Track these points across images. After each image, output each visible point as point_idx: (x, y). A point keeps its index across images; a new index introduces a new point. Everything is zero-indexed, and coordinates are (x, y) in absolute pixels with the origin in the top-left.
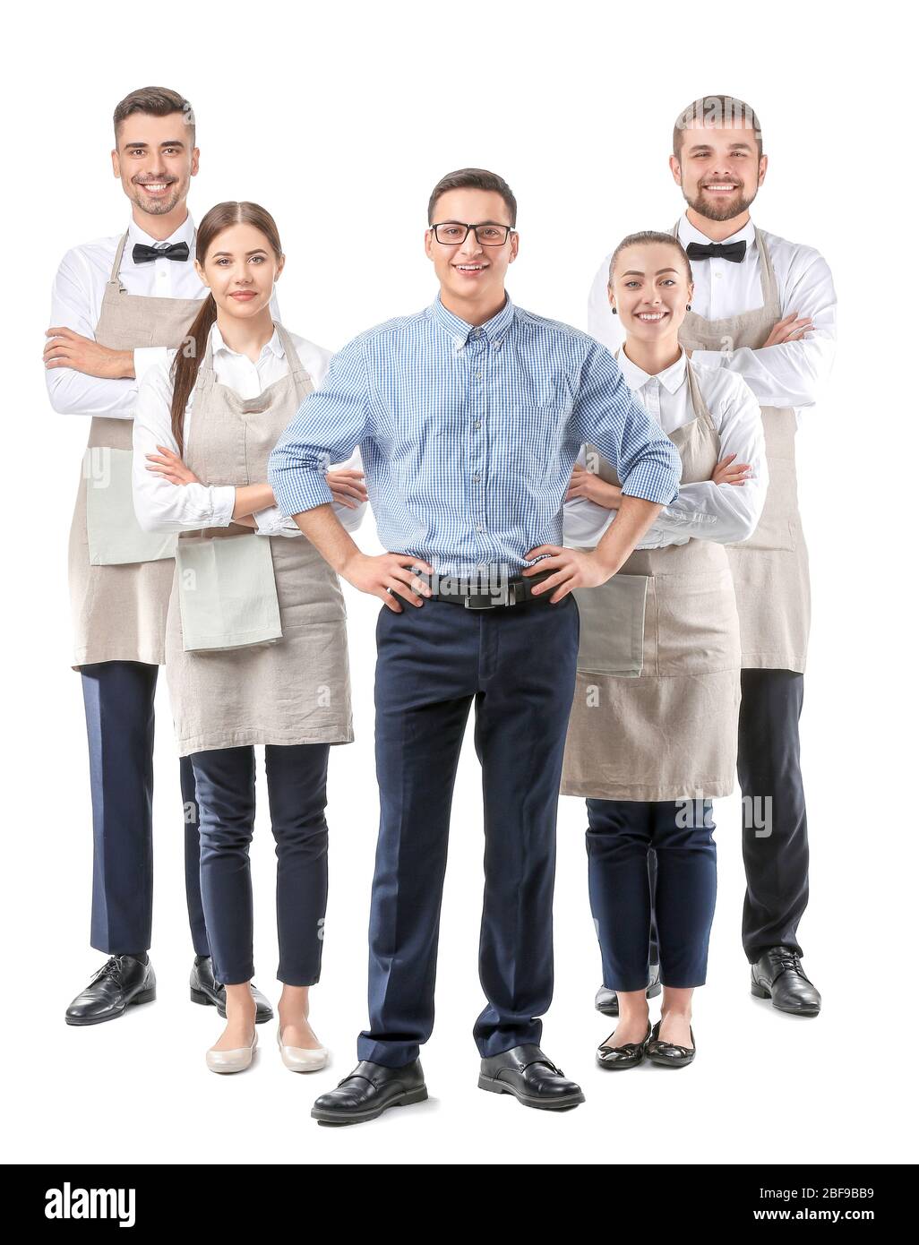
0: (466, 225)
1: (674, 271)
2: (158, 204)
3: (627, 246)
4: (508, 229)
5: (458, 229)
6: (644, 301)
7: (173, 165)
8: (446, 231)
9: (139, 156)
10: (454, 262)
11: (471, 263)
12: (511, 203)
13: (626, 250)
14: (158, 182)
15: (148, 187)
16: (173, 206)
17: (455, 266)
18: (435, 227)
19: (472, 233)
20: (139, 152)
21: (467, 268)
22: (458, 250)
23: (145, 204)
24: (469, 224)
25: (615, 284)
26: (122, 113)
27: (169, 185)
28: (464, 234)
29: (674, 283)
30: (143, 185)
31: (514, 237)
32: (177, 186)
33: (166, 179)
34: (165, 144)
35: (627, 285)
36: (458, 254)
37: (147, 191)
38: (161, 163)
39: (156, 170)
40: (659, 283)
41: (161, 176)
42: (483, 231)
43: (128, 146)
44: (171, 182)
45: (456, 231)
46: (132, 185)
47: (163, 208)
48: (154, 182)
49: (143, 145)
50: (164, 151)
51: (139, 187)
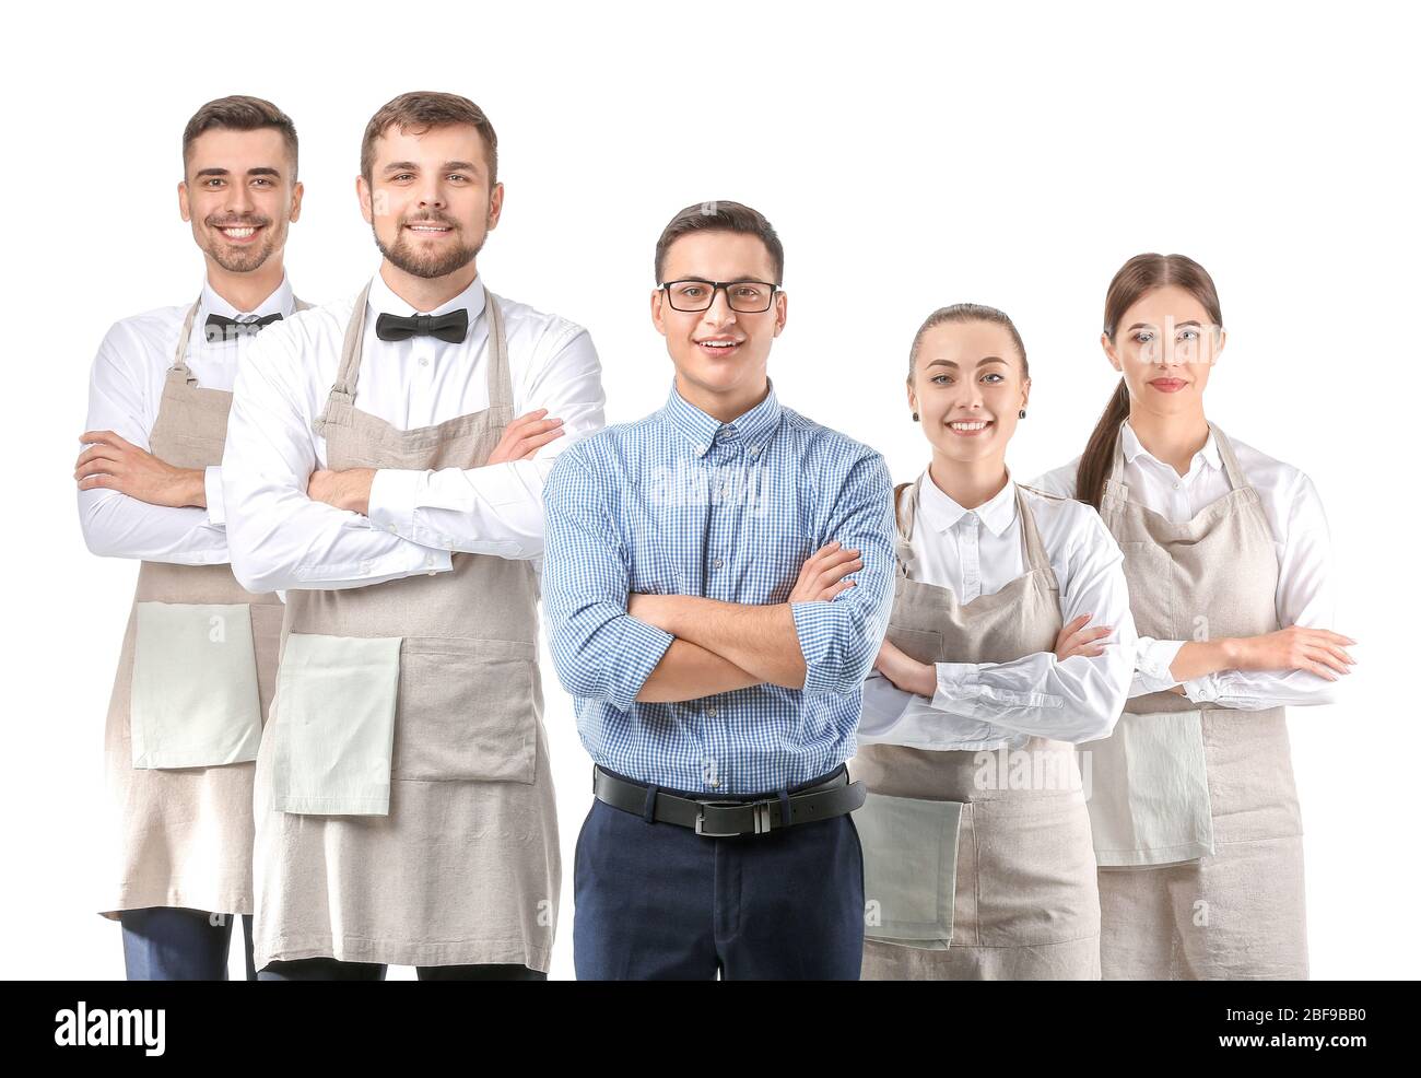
0: (712, 283)
1: (1003, 362)
2: (242, 255)
3: (934, 324)
4: (773, 288)
5: (699, 287)
6: (958, 404)
7: (264, 202)
8: (683, 292)
9: (216, 188)
10: (698, 336)
11: (720, 336)
12: (775, 250)
13: (933, 330)
14: (242, 225)
15: (228, 232)
16: (263, 259)
17: (698, 343)
18: (667, 286)
19: (720, 295)
20: (217, 183)
21: (715, 344)
22: (700, 318)
23: (223, 256)
24: (717, 281)
25: (918, 379)
26: (195, 130)
27: (259, 229)
28: (710, 295)
29: (1001, 378)
30: (221, 229)
31: (780, 298)
32: (271, 230)
33: (254, 221)
34: (254, 172)
35: (934, 380)
36: (702, 325)
37: (226, 236)
38: (248, 198)
39: (239, 207)
40: (980, 380)
41: (246, 215)
42: (736, 290)
43: (201, 174)
44: (261, 225)
45: (696, 292)
46: (205, 229)
47: (250, 261)
48: (236, 225)
49: (221, 172)
50: (252, 182)
51: (215, 231)
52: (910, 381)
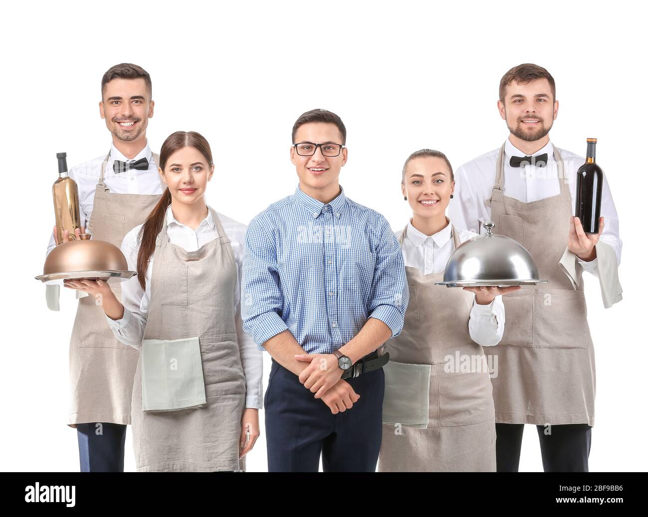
0: (315, 144)
1: (443, 174)
2: (128, 134)
3: (412, 159)
4: (341, 146)
5: (310, 146)
6: (424, 193)
7: (138, 110)
8: (303, 148)
9: (116, 105)
10: (309, 165)
11: (318, 167)
12: (342, 130)
13: (413, 161)
14: (128, 121)
15: (122, 124)
16: (137, 136)
17: (309, 169)
18: (296, 145)
19: (318, 149)
20: (117, 103)
21: (316, 170)
22: (310, 159)
23: (120, 134)
24: (317, 143)
25: (406, 182)
26: (108, 78)
27: (135, 122)
28: (314, 149)
29: (442, 181)
30: (119, 123)
31: (344, 150)
32: (140, 124)
33: (133, 119)
34: (133, 98)
35: (413, 182)
36: (310, 161)
37: (121, 126)
38: (131, 108)
39: (127, 113)
40: (433, 182)
41: (130, 117)
42: (325, 147)
43: (110, 99)
44: (137, 121)
45: (309, 147)
46: (112, 123)
47: (131, 137)
48: (126, 121)
49: (119, 98)
50: (132, 102)
51: (117, 124)
52: (403, 183)
